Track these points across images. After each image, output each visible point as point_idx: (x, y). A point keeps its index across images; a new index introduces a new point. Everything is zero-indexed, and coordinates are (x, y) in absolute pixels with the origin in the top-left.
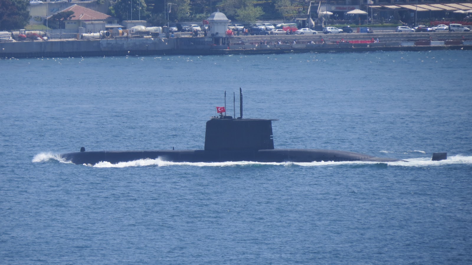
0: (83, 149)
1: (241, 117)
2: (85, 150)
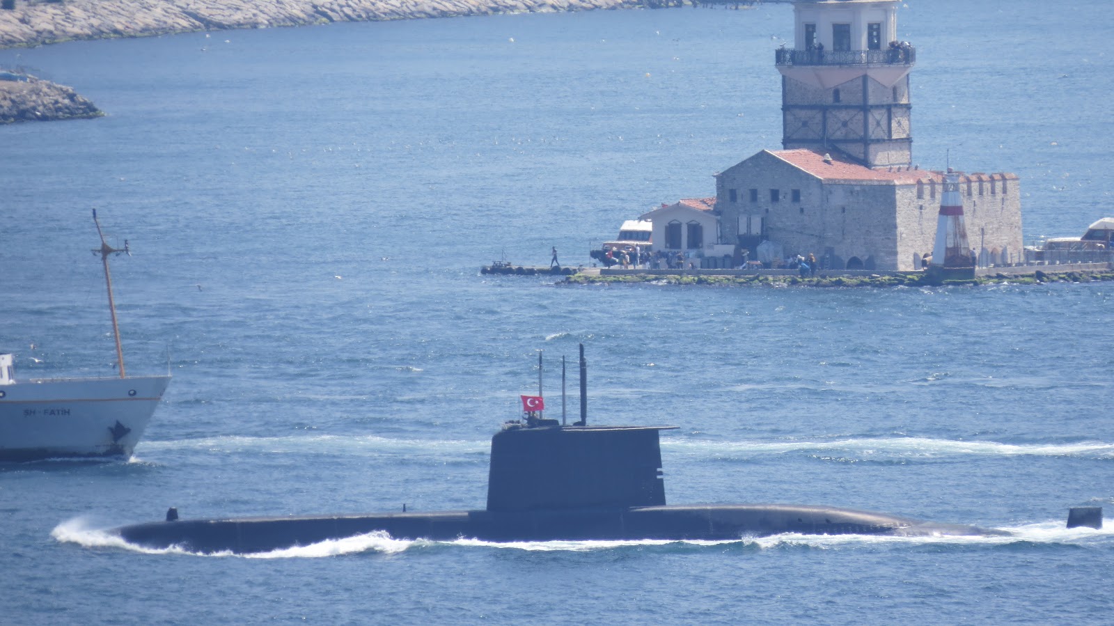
0: (172, 514)
1: (582, 423)
2: (177, 517)
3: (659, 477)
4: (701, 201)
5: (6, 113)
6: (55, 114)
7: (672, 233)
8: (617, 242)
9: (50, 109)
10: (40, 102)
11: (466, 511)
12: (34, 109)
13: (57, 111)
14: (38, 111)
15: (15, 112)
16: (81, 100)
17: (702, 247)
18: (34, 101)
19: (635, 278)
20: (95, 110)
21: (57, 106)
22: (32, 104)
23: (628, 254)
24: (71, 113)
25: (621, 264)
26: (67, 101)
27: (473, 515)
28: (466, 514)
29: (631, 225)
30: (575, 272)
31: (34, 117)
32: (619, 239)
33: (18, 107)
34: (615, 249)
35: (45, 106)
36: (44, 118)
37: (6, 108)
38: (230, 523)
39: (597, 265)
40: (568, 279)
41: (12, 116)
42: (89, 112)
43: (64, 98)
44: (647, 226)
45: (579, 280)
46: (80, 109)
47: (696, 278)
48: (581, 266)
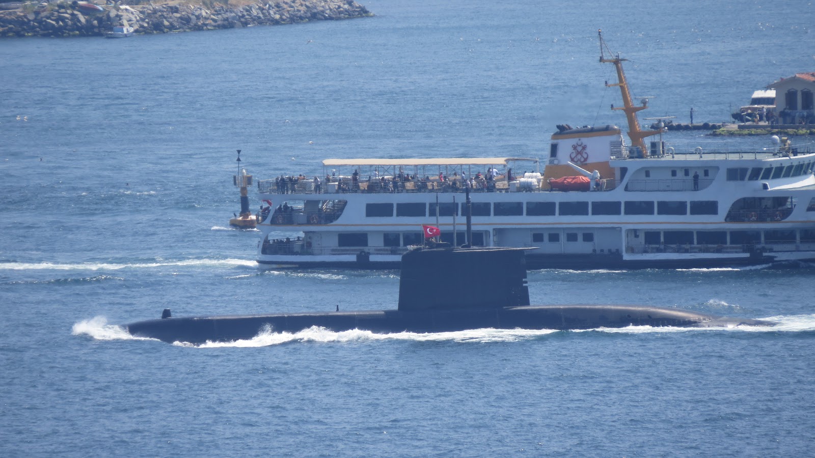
0: (166, 313)
2: (170, 316)
3: (524, 285)
4: (811, 75)
5: (302, 15)
6: (338, 15)
7: (790, 97)
8: (751, 106)
9: (335, 11)
10: (327, 7)
11: (383, 311)
12: (323, 12)
13: (339, 14)
14: (327, 14)
15: (309, 14)
16: (358, 6)
17: (813, 108)
18: (323, 7)
19: (764, 131)
20: (366, 12)
21: (339, 10)
22: (321, 9)
23: (758, 114)
24: (349, 15)
25: (754, 121)
26: (346, 6)
27: (389, 313)
28: (383, 313)
29: (759, 94)
30: (719, 127)
31: (323, 18)
32: (751, 104)
33: (311, 11)
34: (749, 111)
35: (331, 10)
36: (330, 18)
37: (302, 12)
38: (209, 320)
39: (736, 122)
40: (714, 132)
41: (307, 18)
42: (363, 13)
43: (344, 4)
44: (771, 94)
45: (723, 133)
46: (357, 11)
47: (808, 131)
48: (725, 123)
